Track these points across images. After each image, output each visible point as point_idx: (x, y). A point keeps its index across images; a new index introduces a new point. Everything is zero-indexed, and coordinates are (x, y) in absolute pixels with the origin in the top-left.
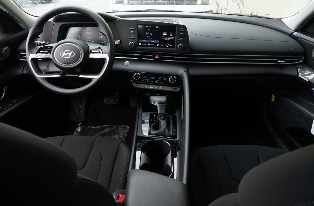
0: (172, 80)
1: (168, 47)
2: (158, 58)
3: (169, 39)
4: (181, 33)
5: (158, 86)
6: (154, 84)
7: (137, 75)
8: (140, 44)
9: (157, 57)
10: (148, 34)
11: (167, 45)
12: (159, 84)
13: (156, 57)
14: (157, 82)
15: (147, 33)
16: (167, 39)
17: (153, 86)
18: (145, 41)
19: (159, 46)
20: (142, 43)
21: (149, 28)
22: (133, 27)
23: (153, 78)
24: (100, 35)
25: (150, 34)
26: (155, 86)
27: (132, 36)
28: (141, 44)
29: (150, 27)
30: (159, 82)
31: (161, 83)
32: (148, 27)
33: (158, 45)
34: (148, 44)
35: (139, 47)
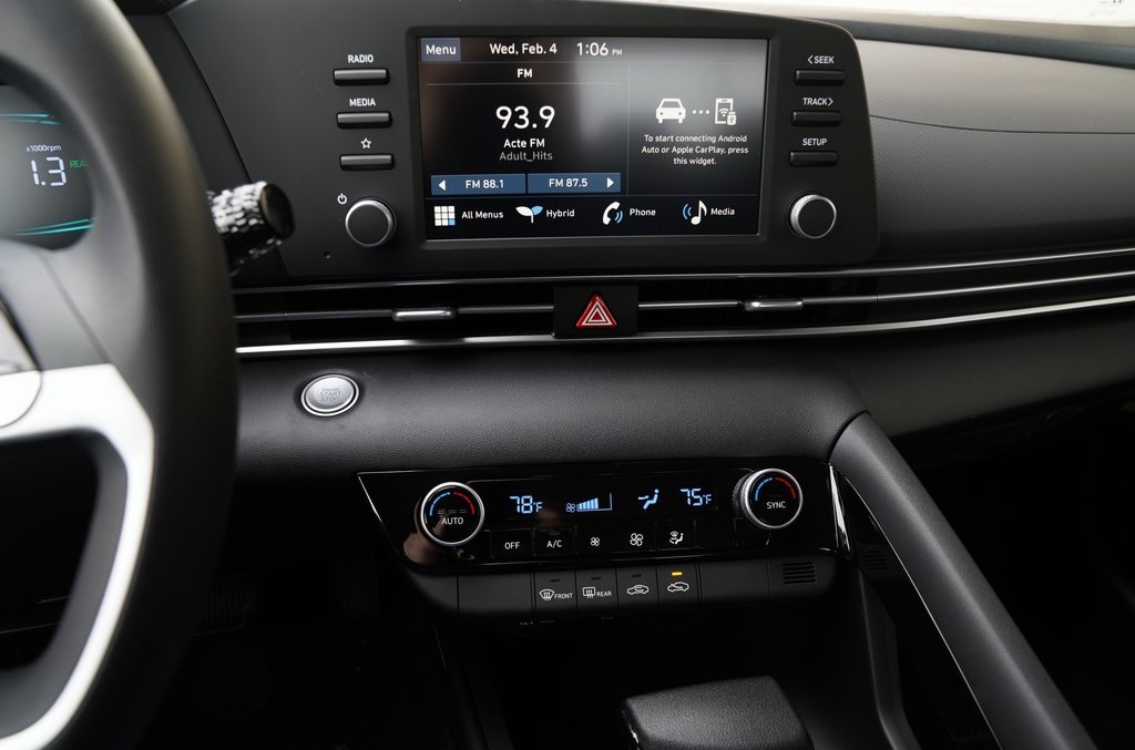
0: (771, 505)
1: (696, 221)
2: (606, 321)
3: (707, 156)
4: (809, 101)
5: (649, 573)
6: (614, 558)
7: (454, 501)
8: (444, 216)
9: (597, 315)
10: (515, 118)
11: (686, 210)
12: (655, 558)
13: (588, 321)
14: (637, 540)
15: (504, 115)
16: (687, 156)
17: (607, 576)
18: (490, 184)
19: (619, 218)
20: (461, 202)
21: (526, 59)
22: (368, 58)
23: (592, 505)
24: (40, 157)
25: (534, 116)
26: (624, 574)
27: (366, 144)
28: (458, 214)
29: (537, 49)
30: (657, 538)
31: (676, 538)
32: (512, 50)
33: (612, 214)
34: (524, 211)
35: (433, 244)
